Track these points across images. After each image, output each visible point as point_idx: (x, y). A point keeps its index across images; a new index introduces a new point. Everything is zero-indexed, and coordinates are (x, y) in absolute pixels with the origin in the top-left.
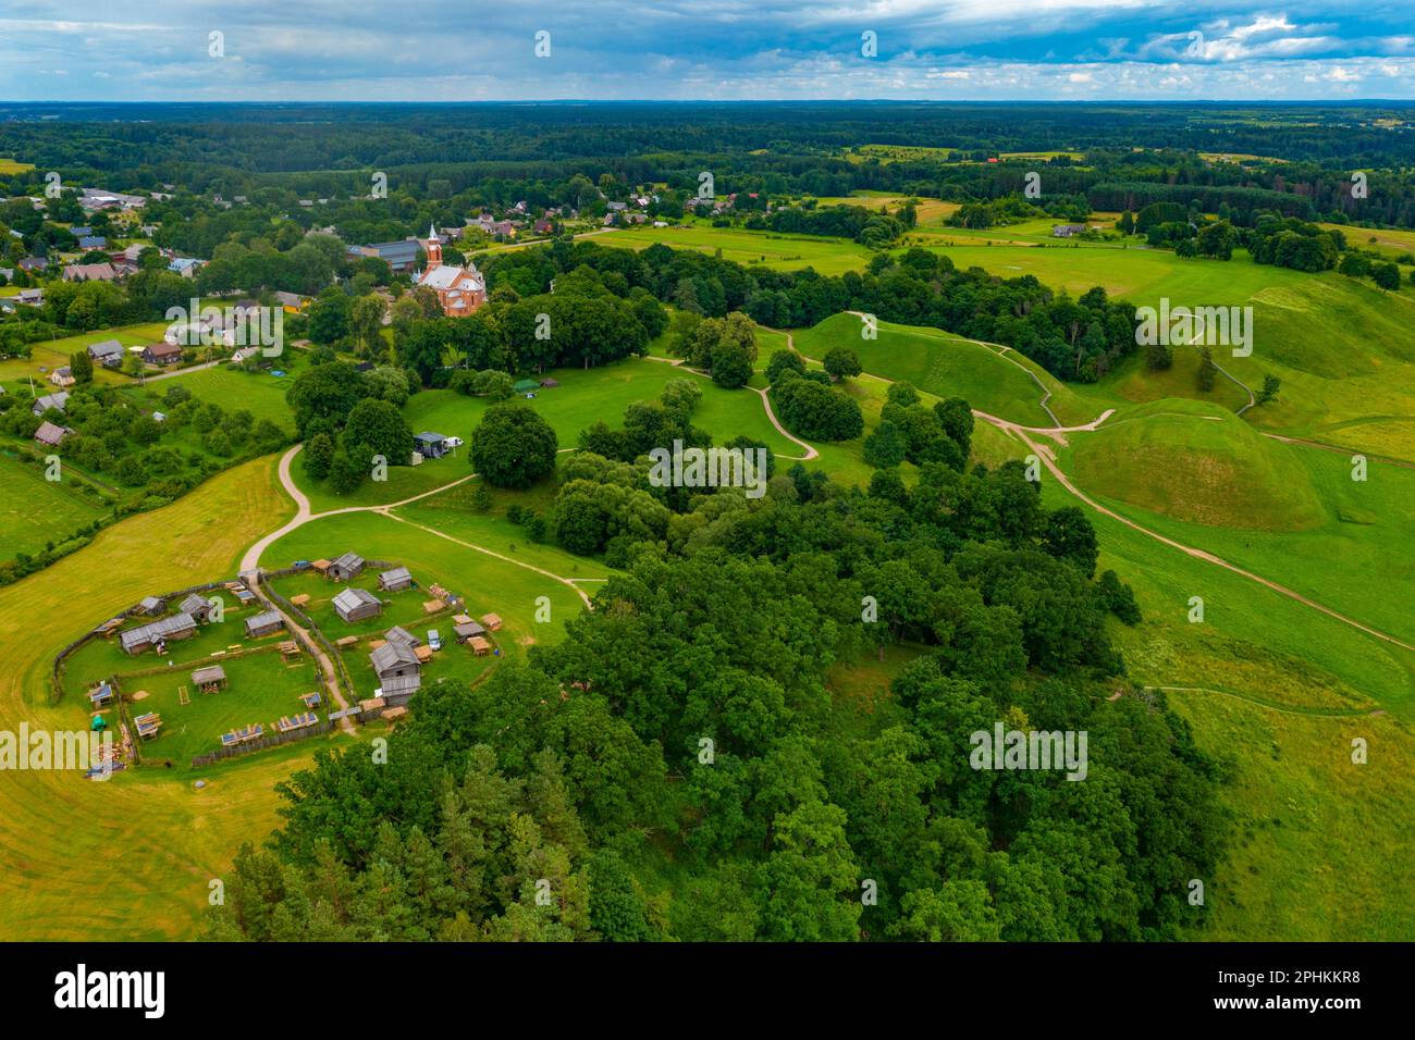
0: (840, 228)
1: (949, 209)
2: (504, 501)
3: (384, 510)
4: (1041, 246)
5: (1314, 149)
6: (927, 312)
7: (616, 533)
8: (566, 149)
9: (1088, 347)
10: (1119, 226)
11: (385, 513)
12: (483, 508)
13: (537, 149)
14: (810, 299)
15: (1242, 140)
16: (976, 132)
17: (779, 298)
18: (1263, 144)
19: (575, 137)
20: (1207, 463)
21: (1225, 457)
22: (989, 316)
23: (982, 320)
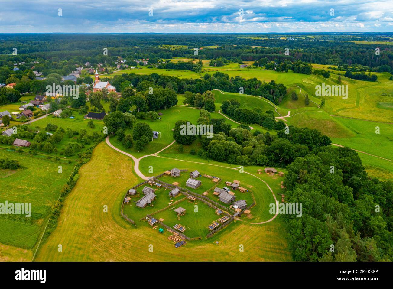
0: (186, 67)
1: (208, 62)
2: (188, 149)
3: (155, 155)
4: (240, 70)
5: (275, 45)
6: (232, 89)
7: (230, 154)
8: (78, 47)
9: (276, 95)
10: (254, 65)
11: (156, 155)
12: (181, 151)
13: (69, 47)
14: (201, 87)
15: (257, 43)
16: (190, 41)
17: (193, 87)
18: (262, 43)
19: (80, 44)
20: (328, 122)
21: (332, 121)
22: (249, 89)
23: (247, 90)
